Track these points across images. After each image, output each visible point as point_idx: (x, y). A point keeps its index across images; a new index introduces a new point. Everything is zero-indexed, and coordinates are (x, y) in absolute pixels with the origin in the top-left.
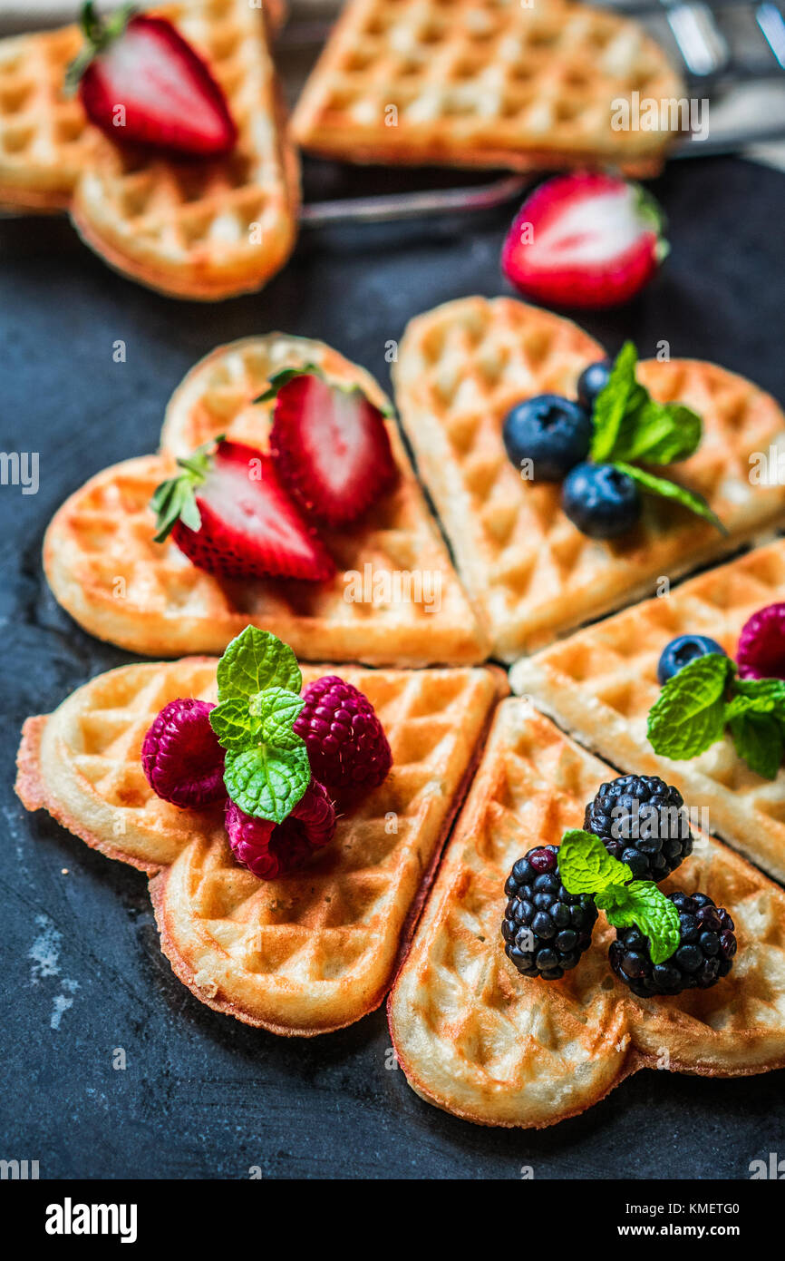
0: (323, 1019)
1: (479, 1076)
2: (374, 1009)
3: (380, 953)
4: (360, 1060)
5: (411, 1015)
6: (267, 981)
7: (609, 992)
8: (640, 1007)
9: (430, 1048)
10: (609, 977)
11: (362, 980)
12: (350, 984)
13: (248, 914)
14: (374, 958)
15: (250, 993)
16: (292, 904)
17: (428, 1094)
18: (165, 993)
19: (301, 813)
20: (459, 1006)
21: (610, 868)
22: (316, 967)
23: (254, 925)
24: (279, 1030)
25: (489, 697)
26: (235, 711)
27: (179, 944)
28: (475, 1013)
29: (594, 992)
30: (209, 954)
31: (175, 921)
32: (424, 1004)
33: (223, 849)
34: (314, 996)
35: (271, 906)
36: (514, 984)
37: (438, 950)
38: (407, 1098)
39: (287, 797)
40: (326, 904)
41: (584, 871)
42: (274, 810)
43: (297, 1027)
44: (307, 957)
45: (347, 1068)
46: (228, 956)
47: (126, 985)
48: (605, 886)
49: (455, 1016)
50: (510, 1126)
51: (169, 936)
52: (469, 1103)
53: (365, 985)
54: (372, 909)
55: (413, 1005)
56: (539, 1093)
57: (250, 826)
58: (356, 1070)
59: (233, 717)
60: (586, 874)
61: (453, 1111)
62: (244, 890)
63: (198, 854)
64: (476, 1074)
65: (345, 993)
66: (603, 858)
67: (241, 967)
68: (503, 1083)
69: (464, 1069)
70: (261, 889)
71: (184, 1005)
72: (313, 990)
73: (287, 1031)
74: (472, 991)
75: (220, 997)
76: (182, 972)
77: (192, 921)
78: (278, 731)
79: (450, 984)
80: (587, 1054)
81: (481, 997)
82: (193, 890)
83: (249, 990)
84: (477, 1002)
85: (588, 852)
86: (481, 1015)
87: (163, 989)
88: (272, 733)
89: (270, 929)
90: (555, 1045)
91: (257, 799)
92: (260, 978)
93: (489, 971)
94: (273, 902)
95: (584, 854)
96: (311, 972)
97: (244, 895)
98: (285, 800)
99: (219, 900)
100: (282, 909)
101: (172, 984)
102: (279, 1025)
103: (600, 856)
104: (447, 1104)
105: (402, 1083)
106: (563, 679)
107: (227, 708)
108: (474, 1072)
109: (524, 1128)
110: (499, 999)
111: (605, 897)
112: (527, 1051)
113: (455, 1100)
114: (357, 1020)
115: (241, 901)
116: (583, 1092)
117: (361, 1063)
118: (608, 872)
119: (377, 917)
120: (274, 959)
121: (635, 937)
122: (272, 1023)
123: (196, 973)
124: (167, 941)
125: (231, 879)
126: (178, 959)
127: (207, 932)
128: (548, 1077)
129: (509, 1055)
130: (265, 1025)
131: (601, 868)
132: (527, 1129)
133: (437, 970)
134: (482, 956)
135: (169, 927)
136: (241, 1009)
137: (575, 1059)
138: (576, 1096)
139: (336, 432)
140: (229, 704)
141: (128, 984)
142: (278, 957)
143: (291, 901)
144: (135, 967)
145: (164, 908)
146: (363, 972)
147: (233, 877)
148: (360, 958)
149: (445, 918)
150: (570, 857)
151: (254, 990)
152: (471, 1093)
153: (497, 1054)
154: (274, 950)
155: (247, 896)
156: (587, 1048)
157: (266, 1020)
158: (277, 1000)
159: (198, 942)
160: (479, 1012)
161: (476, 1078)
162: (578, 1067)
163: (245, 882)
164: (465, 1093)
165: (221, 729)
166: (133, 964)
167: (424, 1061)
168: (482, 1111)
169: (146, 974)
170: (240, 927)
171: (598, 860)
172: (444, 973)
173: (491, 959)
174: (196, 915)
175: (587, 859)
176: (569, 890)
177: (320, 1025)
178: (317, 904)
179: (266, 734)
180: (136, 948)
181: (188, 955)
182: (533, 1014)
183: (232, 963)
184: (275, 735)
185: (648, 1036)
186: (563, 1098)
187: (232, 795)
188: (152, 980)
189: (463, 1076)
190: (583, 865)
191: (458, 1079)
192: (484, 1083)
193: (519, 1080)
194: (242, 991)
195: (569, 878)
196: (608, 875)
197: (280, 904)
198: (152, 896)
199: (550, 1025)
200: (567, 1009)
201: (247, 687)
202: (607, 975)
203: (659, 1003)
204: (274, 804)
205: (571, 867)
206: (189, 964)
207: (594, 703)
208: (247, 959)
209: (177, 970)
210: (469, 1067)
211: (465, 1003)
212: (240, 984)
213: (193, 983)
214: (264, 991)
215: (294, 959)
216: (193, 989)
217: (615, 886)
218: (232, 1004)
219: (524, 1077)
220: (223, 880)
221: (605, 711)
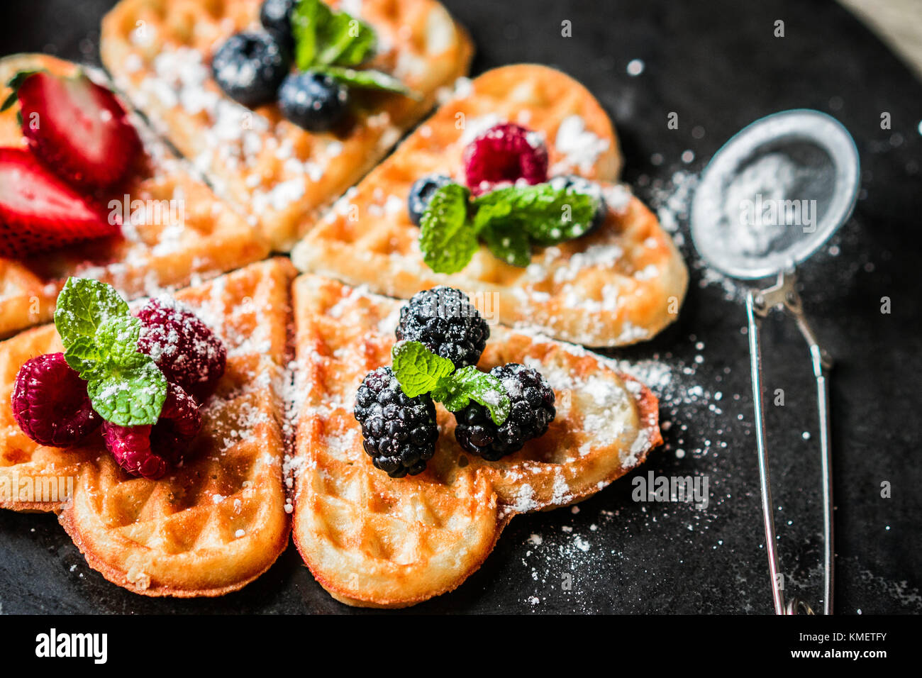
0: (246, 571)
1: (390, 566)
2: (284, 549)
3: (273, 503)
4: (287, 595)
5: (317, 540)
6: (189, 557)
7: (467, 468)
8: (495, 469)
9: (342, 560)
10: (462, 456)
11: (267, 528)
12: (258, 535)
13: (152, 513)
14: (269, 509)
15: (179, 571)
16: (186, 491)
17: (353, 597)
18: (104, 602)
19: (168, 412)
20: (353, 521)
21: (436, 365)
22: (225, 533)
23: (161, 518)
24: (213, 593)
25: (283, 281)
26: (84, 347)
27: (103, 556)
28: (368, 521)
29: (455, 472)
30: (132, 554)
31: (94, 539)
32: (324, 528)
33: (111, 469)
34: (233, 554)
35: (169, 499)
36: (389, 488)
37: (319, 484)
38: (336, 610)
39: (153, 401)
40: (214, 482)
41: (416, 375)
42: (146, 415)
43: (227, 585)
44: (215, 526)
45: (278, 605)
46: (149, 549)
47: (70, 608)
48: (435, 383)
49: (351, 529)
50: (429, 597)
51: (91, 554)
52: (389, 591)
53: (270, 532)
54: (253, 473)
55: (316, 532)
56: (442, 562)
57: (130, 437)
58: (287, 603)
59: (84, 353)
60: (418, 376)
61: (379, 602)
62: (141, 495)
63: (91, 479)
64: (387, 566)
65: (256, 543)
66: (429, 358)
67: (163, 553)
68: (412, 565)
69: (375, 566)
70: (156, 488)
71: (124, 605)
72: (230, 550)
73: (220, 591)
74: (359, 505)
75: (154, 585)
76: (114, 577)
77: (108, 533)
78: (126, 351)
79: (339, 507)
80: (468, 520)
81: (367, 507)
82: (99, 509)
83: (177, 569)
84: (366, 512)
85: (415, 357)
86: (373, 520)
87: (102, 599)
88: (120, 355)
89: (176, 516)
90: (439, 523)
91: (129, 412)
92: (182, 556)
93: (366, 485)
94: (170, 495)
95: (413, 361)
96: (222, 537)
97: (143, 499)
98: (152, 404)
99: (123, 510)
100: (179, 499)
101: (108, 592)
102: (211, 589)
103: (426, 357)
104: (372, 599)
105: (327, 599)
106: (338, 246)
107: (77, 347)
108: (385, 564)
109: (440, 595)
110: (382, 504)
111: (438, 392)
112: (420, 534)
113: (377, 592)
114: (273, 562)
115: (141, 506)
116: (476, 549)
117: (288, 597)
118: (435, 369)
119: (259, 476)
120: (187, 540)
121: (473, 412)
122: (205, 589)
123: (126, 573)
124: (92, 557)
125: (128, 490)
126: (106, 568)
127: (124, 537)
128: (444, 548)
129: (407, 543)
130: (200, 593)
131: (428, 368)
132: (442, 595)
133: (325, 499)
134: (356, 476)
135: (89, 545)
136: (175, 588)
137: (459, 527)
138: (472, 555)
139: (78, 113)
140: (77, 343)
141: (70, 605)
142: (190, 537)
143: (184, 490)
144: (72, 591)
145: (79, 533)
146: (265, 523)
147: (127, 487)
148: (258, 513)
149: (315, 457)
150: (402, 367)
151: (181, 567)
152: (388, 583)
153: (396, 547)
154: (185, 532)
155: (145, 499)
156: (466, 515)
157: (200, 588)
158: (203, 568)
159: (119, 547)
160: (370, 519)
161: (388, 569)
162: (464, 532)
163: (140, 488)
164: (384, 584)
165: (78, 365)
166: (69, 589)
167: (341, 572)
168: (401, 593)
169: (83, 593)
170: (150, 524)
171: (425, 362)
172: (330, 500)
173: (364, 476)
174: (110, 527)
175: (416, 364)
176: (408, 395)
177: (246, 577)
178: (206, 484)
179: (116, 359)
180: (66, 576)
181: (114, 561)
182: (414, 506)
183: (154, 553)
184: (124, 356)
185: (509, 490)
186: (462, 560)
187: (105, 417)
188: (90, 595)
189: (377, 571)
190: (414, 370)
191: (374, 574)
192: (396, 570)
193: (422, 558)
194: (171, 572)
195: (407, 384)
196: (436, 371)
197: (176, 495)
198: (65, 527)
199: (430, 510)
200: (439, 491)
201: (86, 329)
202: (460, 455)
203: (510, 462)
204: (145, 411)
205: (405, 375)
206: (117, 568)
207: (368, 256)
208: (166, 546)
209: (109, 577)
210: (379, 562)
211: (357, 517)
212: (167, 568)
213: (127, 583)
214: (190, 565)
215: (204, 533)
216: (128, 587)
217: (444, 378)
218: (166, 586)
219: (426, 555)
220: (121, 493)
221: (380, 259)
